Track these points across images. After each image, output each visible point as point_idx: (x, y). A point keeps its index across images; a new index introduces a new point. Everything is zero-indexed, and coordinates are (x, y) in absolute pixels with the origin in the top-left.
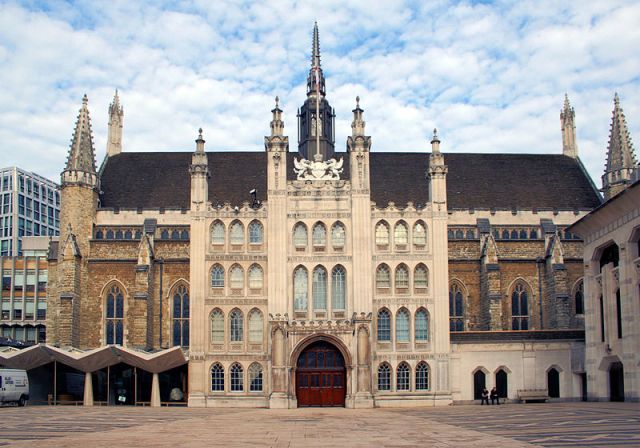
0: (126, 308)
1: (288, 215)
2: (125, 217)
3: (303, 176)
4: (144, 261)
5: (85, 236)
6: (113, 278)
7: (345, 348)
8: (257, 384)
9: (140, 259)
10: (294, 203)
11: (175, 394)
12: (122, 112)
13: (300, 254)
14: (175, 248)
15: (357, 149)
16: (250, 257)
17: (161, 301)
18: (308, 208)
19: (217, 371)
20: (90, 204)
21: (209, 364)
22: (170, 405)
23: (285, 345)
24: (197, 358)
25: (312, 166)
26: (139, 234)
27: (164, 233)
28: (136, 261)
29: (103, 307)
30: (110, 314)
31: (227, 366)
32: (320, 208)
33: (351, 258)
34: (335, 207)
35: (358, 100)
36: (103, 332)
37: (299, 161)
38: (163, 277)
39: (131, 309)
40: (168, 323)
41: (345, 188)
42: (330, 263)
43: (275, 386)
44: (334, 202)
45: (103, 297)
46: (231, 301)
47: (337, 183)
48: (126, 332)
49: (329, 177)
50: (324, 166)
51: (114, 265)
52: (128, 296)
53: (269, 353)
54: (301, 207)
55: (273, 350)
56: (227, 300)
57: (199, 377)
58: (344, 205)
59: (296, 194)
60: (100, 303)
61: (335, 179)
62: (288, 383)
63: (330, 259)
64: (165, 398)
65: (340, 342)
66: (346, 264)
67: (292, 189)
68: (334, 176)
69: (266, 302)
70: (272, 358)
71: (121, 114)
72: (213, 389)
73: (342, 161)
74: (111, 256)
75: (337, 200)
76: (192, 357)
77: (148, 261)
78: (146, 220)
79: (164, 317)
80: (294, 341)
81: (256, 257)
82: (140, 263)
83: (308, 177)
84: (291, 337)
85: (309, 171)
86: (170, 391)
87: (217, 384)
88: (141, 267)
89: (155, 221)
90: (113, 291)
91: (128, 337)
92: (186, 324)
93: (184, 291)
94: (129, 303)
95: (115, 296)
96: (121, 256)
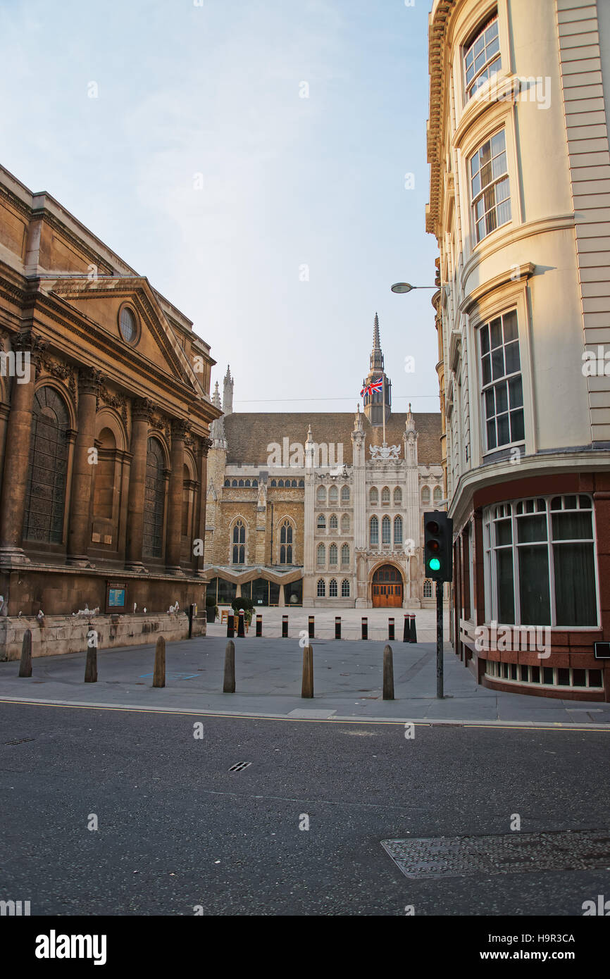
0: (247, 536)
1: (366, 483)
2: (246, 470)
3: (375, 456)
4: (262, 503)
5: (219, 484)
6: (238, 515)
7: (402, 569)
8: (346, 592)
9: (259, 502)
10: (370, 474)
11: (293, 598)
12: (233, 381)
13: (374, 507)
14: (282, 493)
15: (409, 440)
16: (343, 509)
17: (272, 531)
18: (380, 477)
19: (321, 584)
20: (223, 461)
21: (317, 579)
22: (291, 606)
23: (367, 567)
24: (309, 575)
25: (381, 450)
26: (255, 484)
27: (273, 483)
28: (257, 503)
29: (231, 536)
30: (235, 540)
31: (327, 581)
32: (386, 478)
33: (406, 510)
34: (395, 477)
35: (410, 405)
36: (231, 553)
37: (373, 446)
38: (274, 514)
39: (251, 537)
40: (277, 547)
41: (402, 465)
42: (392, 514)
43: (358, 594)
44: (395, 474)
45: (231, 528)
46: (330, 538)
47: (397, 461)
48: (247, 553)
49: (392, 457)
50: (389, 450)
51: (239, 505)
52: (249, 528)
53: (355, 572)
54: (374, 477)
55: (358, 570)
56: (328, 538)
57: (310, 589)
58: (401, 476)
59: (371, 468)
60: (229, 533)
61: (395, 458)
62: (367, 592)
63: (393, 511)
64: (288, 602)
65: (399, 565)
66: (402, 514)
67: (369, 465)
68: (395, 456)
69: (352, 539)
70: (357, 575)
71: (232, 384)
72: (318, 595)
73: (400, 446)
74: (237, 499)
75: (397, 472)
76: (306, 575)
77: (265, 504)
78: (261, 473)
79: (274, 543)
80: (372, 565)
81: (346, 509)
82: (259, 505)
83: (378, 458)
84: (369, 562)
85: (379, 453)
86: (290, 596)
87: (321, 592)
88: (260, 508)
89: (267, 473)
90: (238, 524)
91: (248, 557)
92: (290, 548)
93: (288, 524)
94: (250, 533)
95: (239, 527)
96: (244, 499)
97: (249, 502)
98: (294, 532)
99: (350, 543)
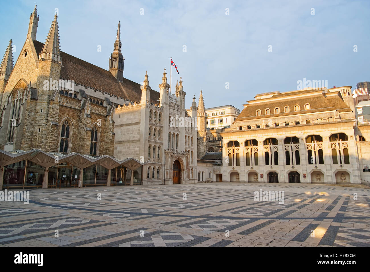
0: (71, 133)
3: (170, 100)
4: (88, 112)
6: (67, 116)
7: (183, 163)
20: (60, 74)
21: (148, 167)
26: (76, 96)
28: (80, 110)
29: (60, 131)
30: (63, 135)
32: (174, 112)
34: (177, 113)
36: (59, 144)
39: (74, 134)
40: (89, 142)
42: (176, 133)
45: (60, 126)
48: (70, 145)
51: (67, 109)
52: (73, 127)
53: (164, 163)
54: (170, 111)
59: (170, 106)
63: (176, 131)
66: (179, 133)
69: (162, 144)
74: (67, 105)
75: (178, 111)
78: (80, 90)
87: (148, 175)
88: (88, 115)
89: (84, 92)
90: (65, 123)
91: (71, 148)
92: (96, 144)
93: (96, 129)
94: (73, 131)
95: (66, 126)
96: (71, 106)
97: (75, 109)
98: (99, 134)
99: (161, 146)
